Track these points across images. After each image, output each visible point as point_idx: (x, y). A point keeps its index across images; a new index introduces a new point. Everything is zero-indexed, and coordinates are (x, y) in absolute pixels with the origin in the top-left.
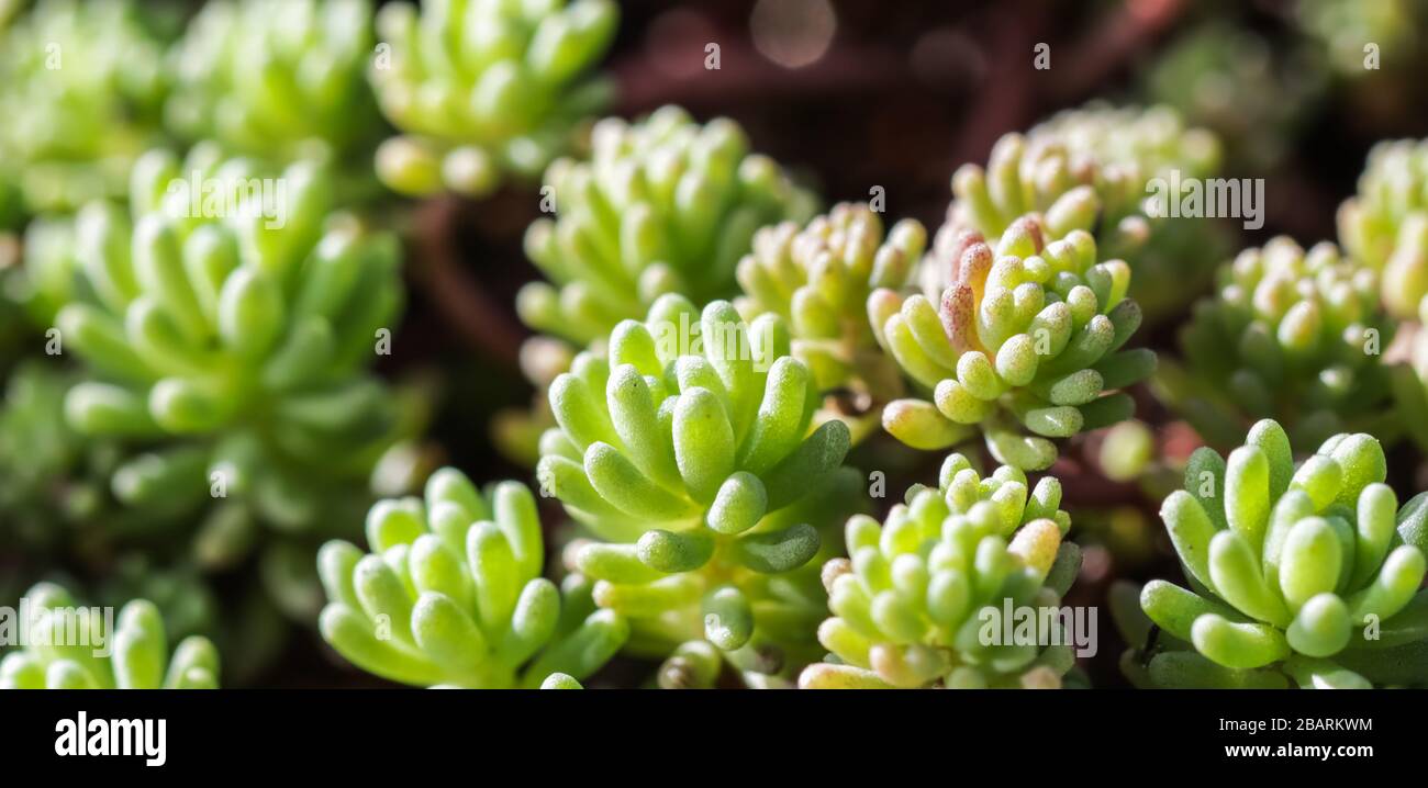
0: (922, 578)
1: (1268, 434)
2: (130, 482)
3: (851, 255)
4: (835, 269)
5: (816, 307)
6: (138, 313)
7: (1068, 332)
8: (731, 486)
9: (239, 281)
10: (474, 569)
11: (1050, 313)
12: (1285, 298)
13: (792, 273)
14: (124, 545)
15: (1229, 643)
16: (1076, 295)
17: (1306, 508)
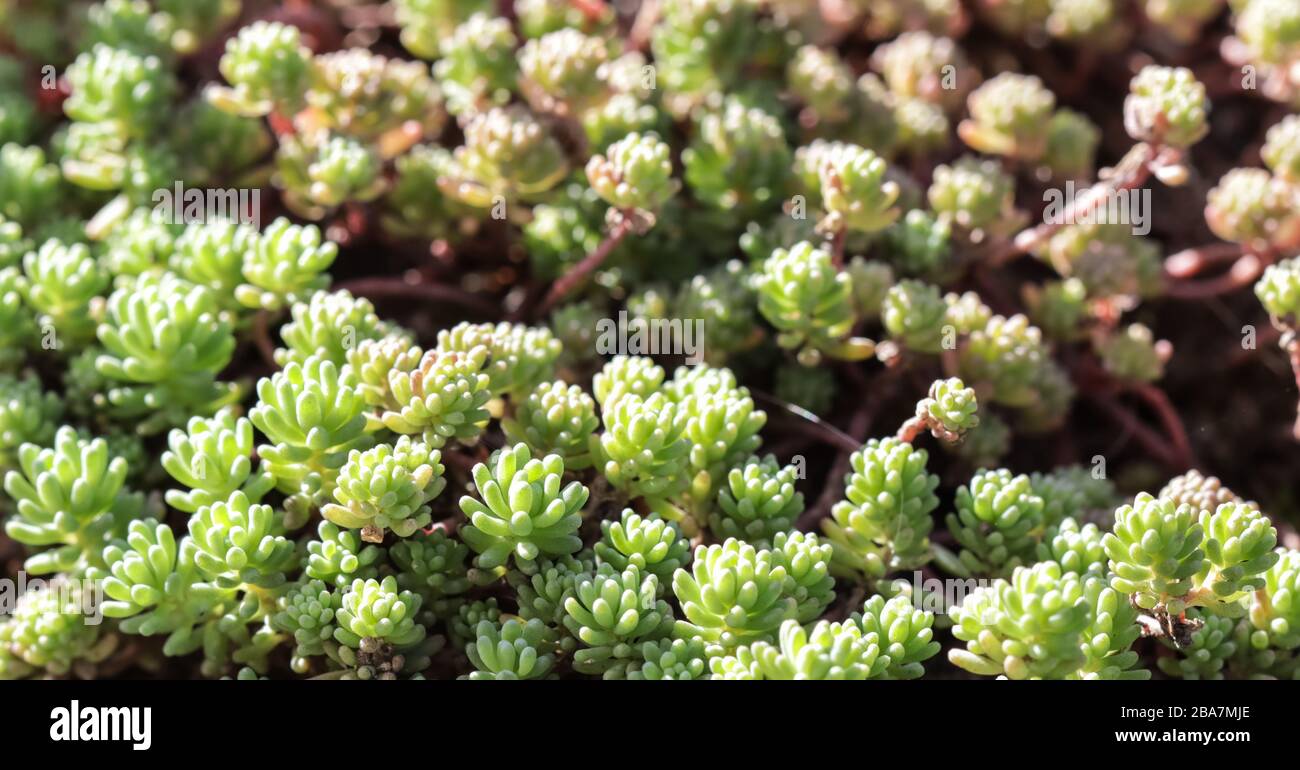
0: (369, 476)
1: (522, 448)
2: (115, 395)
3: (389, 355)
4: (381, 359)
5: (371, 371)
6: (125, 329)
7: (454, 397)
8: (314, 430)
9: (164, 323)
10: (221, 448)
11: (449, 388)
12: (553, 401)
13: (366, 357)
14: (114, 421)
15: (484, 522)
16: (462, 383)
17: (525, 478)
